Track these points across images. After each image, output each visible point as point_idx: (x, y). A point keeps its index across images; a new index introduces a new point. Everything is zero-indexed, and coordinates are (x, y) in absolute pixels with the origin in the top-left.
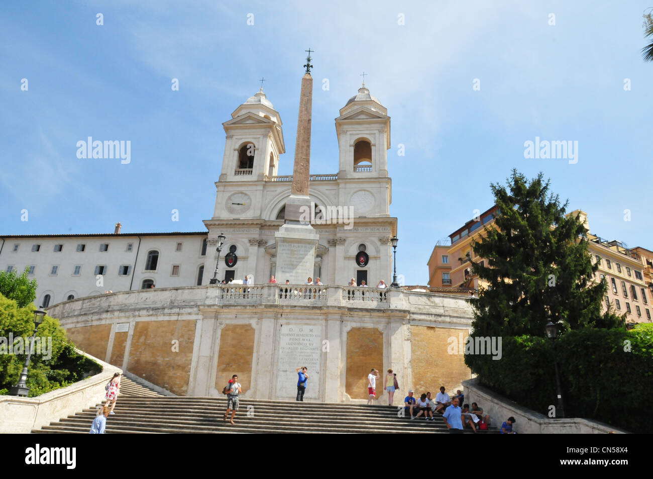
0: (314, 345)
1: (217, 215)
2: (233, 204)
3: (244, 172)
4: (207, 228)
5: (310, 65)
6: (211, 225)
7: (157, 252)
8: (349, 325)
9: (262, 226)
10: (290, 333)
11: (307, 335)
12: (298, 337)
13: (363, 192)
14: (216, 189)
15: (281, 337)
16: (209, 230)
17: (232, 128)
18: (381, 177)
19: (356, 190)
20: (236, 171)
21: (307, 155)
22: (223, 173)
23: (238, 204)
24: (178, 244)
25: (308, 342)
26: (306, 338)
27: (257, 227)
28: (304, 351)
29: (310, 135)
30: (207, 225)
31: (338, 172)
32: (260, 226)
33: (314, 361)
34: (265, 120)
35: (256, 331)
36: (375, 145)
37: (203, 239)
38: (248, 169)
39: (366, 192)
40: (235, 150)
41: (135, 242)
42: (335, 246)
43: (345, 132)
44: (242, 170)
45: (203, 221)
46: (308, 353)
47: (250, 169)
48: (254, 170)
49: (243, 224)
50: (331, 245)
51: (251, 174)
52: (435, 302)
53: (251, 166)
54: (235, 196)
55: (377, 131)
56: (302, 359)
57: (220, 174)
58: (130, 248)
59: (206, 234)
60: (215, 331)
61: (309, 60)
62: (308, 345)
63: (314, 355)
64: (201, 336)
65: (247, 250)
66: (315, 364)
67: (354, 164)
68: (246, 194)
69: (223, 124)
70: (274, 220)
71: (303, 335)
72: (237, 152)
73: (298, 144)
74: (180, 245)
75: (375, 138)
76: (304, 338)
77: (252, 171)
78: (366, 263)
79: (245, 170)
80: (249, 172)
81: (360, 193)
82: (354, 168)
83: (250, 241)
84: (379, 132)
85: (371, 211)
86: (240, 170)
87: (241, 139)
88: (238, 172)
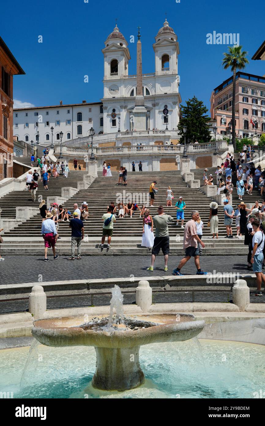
6: (104, 100)
7: (81, 113)
17: (106, 52)
18: (173, 74)
19: (163, 80)
20: (110, 74)
23: (114, 90)
32: (124, 100)
34: (121, 47)
36: (171, 57)
37: (100, 106)
39: (167, 81)
40: (109, 63)
41: (70, 109)
42: (155, 107)
43: (157, 52)
44: (113, 73)
47: (117, 73)
51: (118, 75)
58: (69, 112)
59: (101, 104)
65: (120, 111)
67: (162, 68)
69: (102, 50)
70: (129, 96)
74: (90, 109)
75: (171, 53)
78: (167, 113)
79: (115, 73)
81: (164, 82)
82: (162, 70)
83: (121, 107)
84: (173, 50)
85: (169, 91)
86: (112, 73)
87: (111, 57)
88: (112, 74)
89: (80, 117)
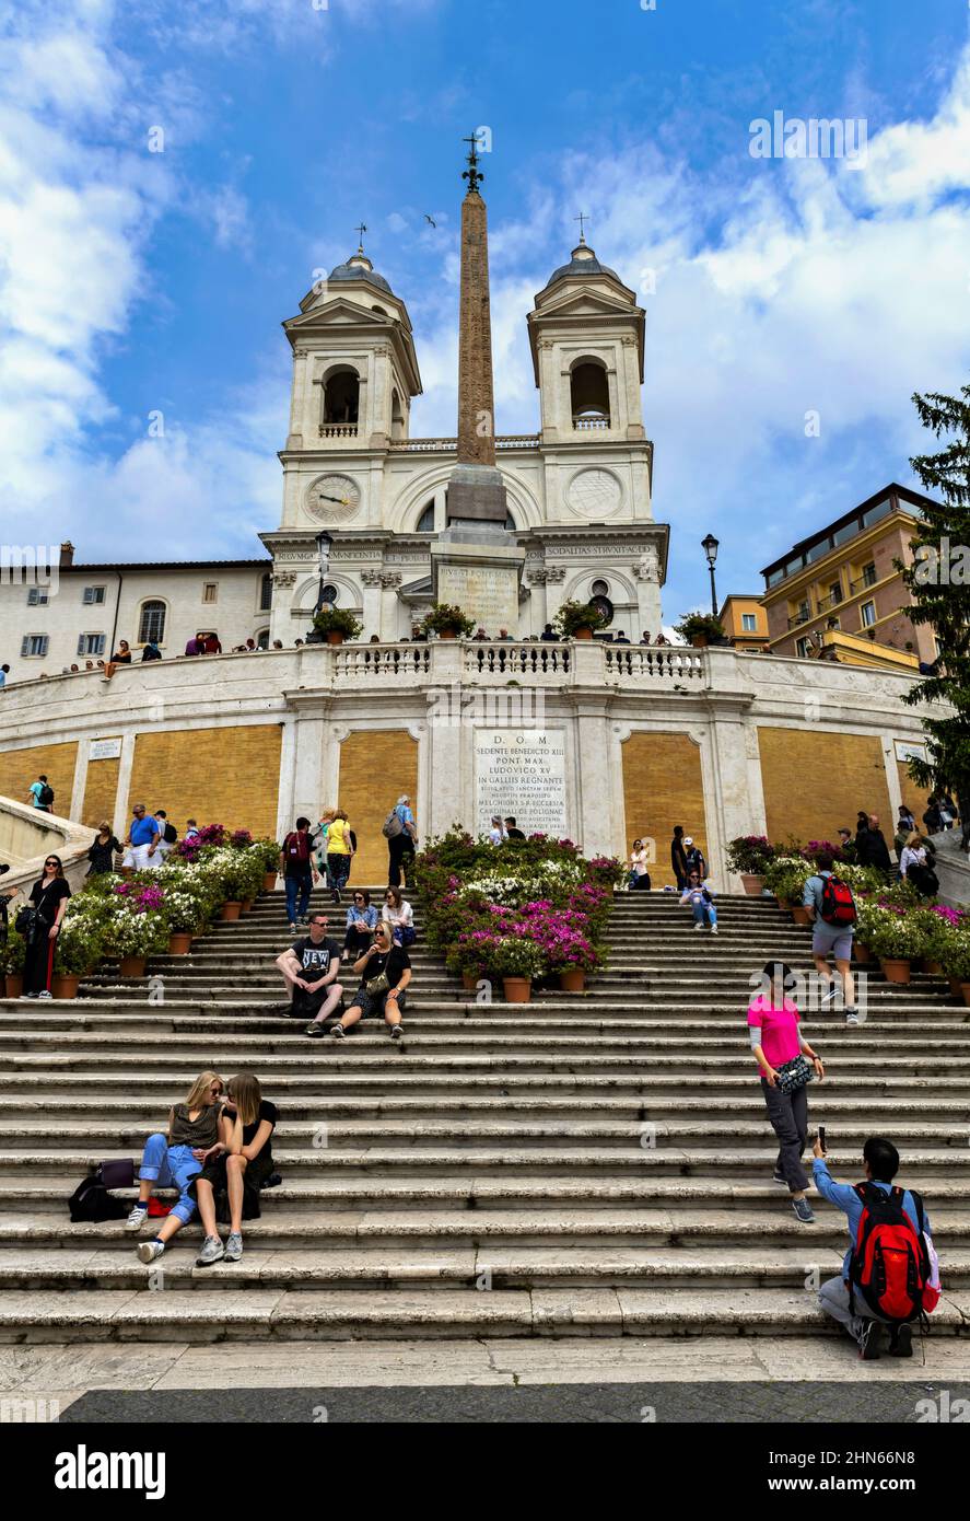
0: (552, 771)
1: (289, 523)
2: (322, 497)
3: (339, 430)
4: (270, 551)
5: (478, 173)
6: (278, 543)
7: (161, 605)
8: (626, 728)
9: (387, 546)
10: (498, 746)
11: (534, 751)
12: (514, 756)
13: (596, 474)
14: (283, 469)
15: (477, 756)
16: (273, 555)
17: (304, 334)
18: (630, 439)
19: (580, 467)
20: (321, 430)
21: (485, 376)
22: (294, 433)
23: (333, 500)
24: (208, 586)
25: (537, 767)
26: (532, 757)
27: (378, 549)
28: (531, 785)
29: (489, 332)
30: (268, 545)
31: (540, 431)
32: (382, 546)
33: (553, 808)
34: (377, 317)
35: (420, 744)
36: (614, 372)
37: (262, 575)
38: (348, 425)
39: (602, 474)
40: (315, 382)
42: (544, 584)
43: (549, 345)
44: (335, 426)
45: (259, 535)
46: (539, 789)
47: (353, 425)
48: (360, 425)
49: (348, 541)
50: (534, 584)
51: (356, 433)
52: (803, 677)
53: (354, 418)
54: (324, 482)
55: (619, 342)
56: (528, 803)
57: (286, 436)
58: (99, 595)
59: (268, 565)
60: (326, 745)
61: (473, 161)
62: (538, 772)
63: (552, 793)
64: (296, 761)
65: (358, 595)
66: (558, 812)
67: (573, 414)
68: (347, 478)
69: (283, 324)
70: (412, 532)
71: (525, 751)
72: (319, 387)
73: (465, 352)
74: (211, 587)
75: (614, 356)
76: (527, 756)
77: (356, 430)
78: (609, 620)
79: (342, 426)
80: (351, 430)
81: (589, 474)
82: (574, 422)
83: (364, 577)
84: (623, 343)
85: (615, 513)
86: (330, 426)
87: (327, 358)
88: (327, 431)
89: (155, 624)
